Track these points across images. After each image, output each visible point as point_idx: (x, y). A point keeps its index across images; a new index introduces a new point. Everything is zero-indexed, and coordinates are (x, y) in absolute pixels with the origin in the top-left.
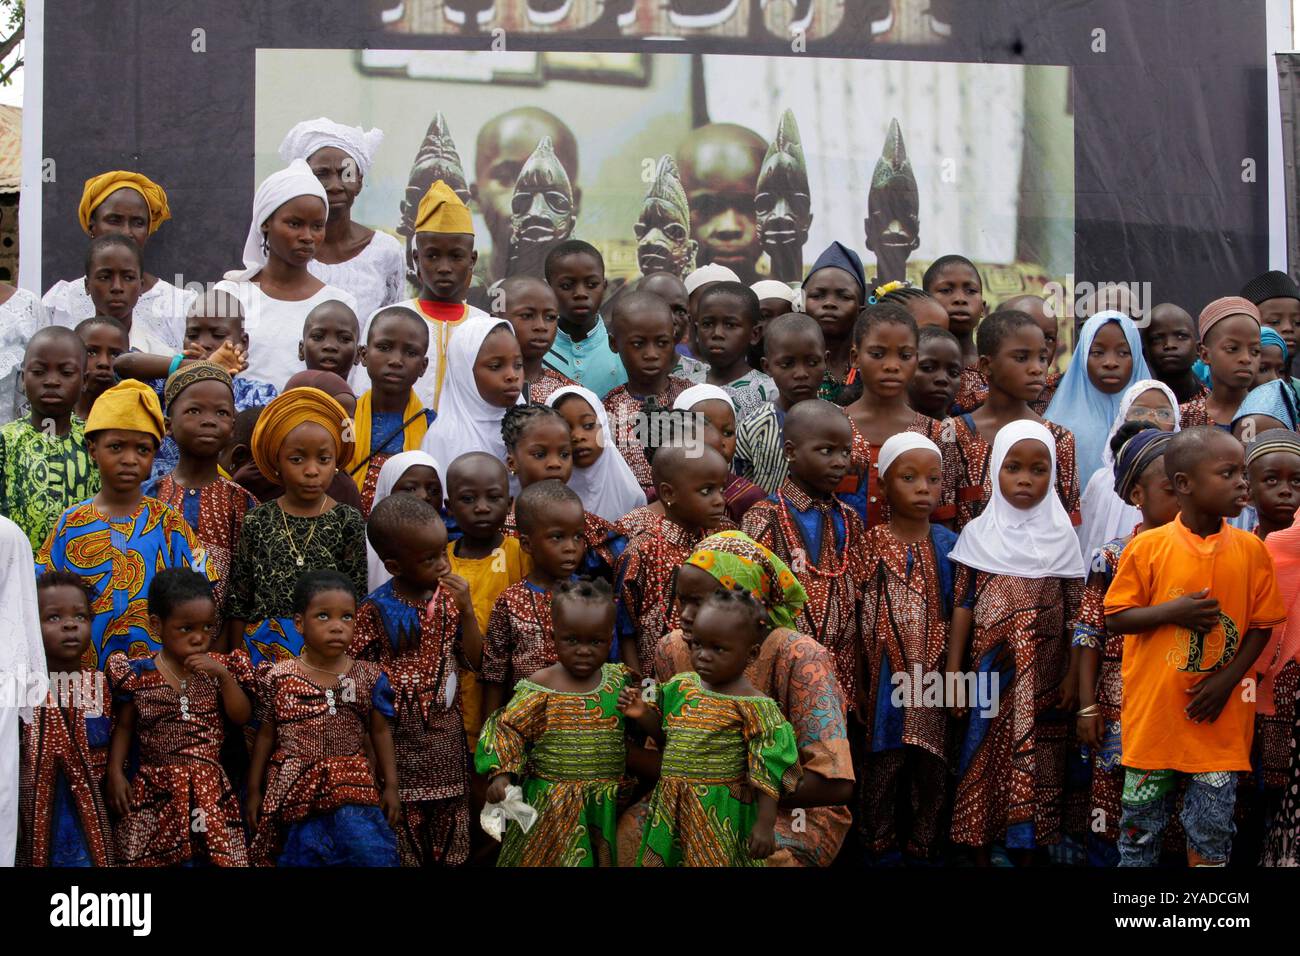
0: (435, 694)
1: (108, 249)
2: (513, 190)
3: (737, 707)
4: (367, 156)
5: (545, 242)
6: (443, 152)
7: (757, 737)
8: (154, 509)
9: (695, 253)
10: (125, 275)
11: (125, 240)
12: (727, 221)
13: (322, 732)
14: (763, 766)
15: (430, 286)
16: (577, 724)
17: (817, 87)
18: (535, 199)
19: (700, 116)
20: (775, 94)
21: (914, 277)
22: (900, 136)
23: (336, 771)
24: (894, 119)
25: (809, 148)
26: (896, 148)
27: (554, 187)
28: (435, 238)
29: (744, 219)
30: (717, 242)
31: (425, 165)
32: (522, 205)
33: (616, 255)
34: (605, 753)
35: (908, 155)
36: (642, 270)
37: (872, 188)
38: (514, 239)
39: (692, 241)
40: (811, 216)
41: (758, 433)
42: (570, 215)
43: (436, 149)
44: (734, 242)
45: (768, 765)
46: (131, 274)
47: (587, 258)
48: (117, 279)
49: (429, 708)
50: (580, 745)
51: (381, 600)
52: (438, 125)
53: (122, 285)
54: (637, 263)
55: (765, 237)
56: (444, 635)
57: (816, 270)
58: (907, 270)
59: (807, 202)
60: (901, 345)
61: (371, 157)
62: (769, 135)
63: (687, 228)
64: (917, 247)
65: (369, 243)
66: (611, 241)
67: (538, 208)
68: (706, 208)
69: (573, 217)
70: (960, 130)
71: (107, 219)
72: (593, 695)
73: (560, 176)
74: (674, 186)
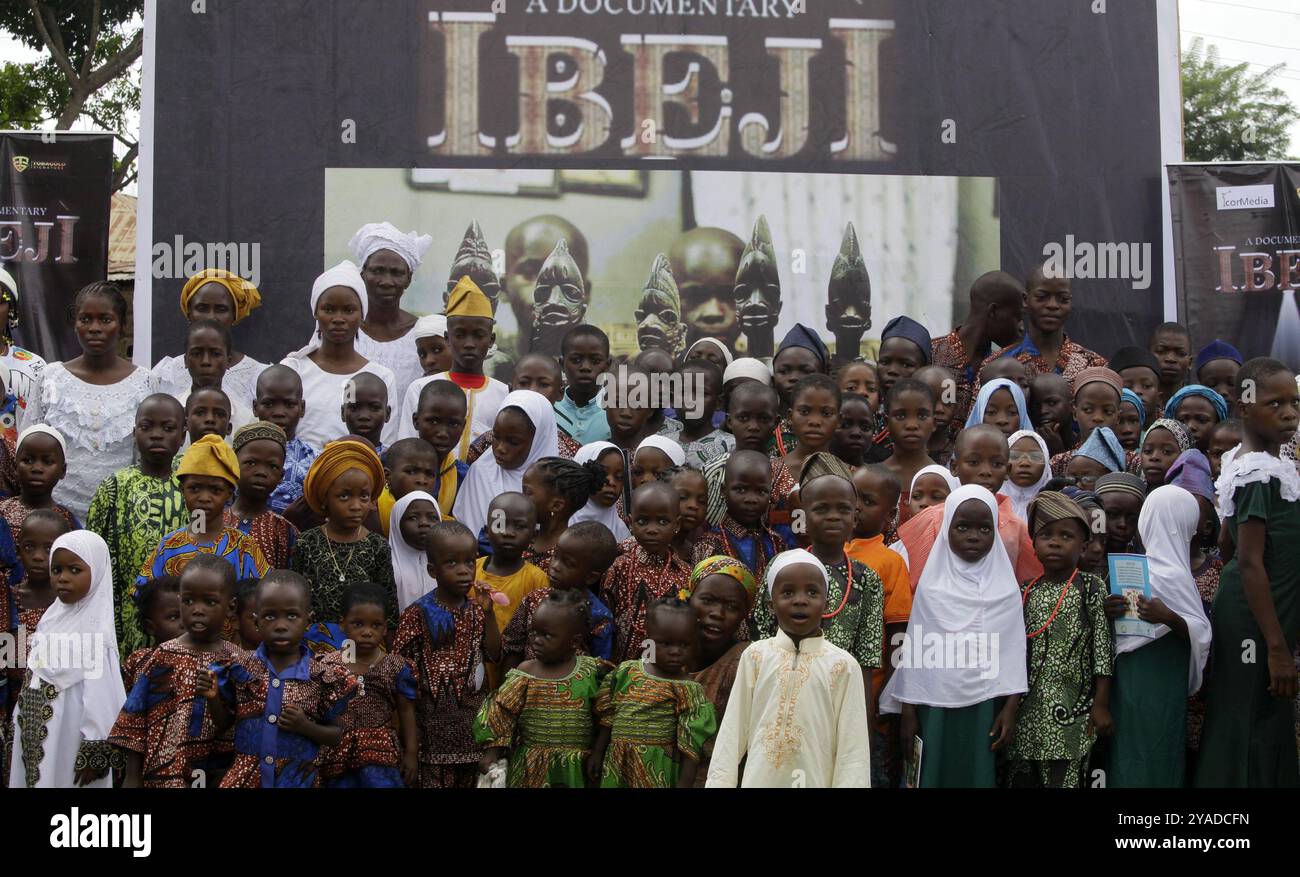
0: (467, 679)
1: (200, 331)
2: (535, 283)
3: (672, 688)
4: (418, 258)
5: (561, 326)
6: (478, 252)
7: (685, 712)
8: (232, 537)
9: (685, 334)
10: (214, 352)
11: (215, 324)
12: (711, 308)
13: (353, 708)
14: (688, 735)
15: (458, 360)
16: (549, 703)
17: (786, 196)
18: (553, 290)
19: (688, 222)
20: (751, 202)
21: (867, 353)
22: (855, 237)
23: (363, 739)
24: (850, 223)
25: (778, 247)
26: (851, 246)
27: (568, 281)
28: (463, 320)
29: (725, 306)
30: (702, 325)
31: (464, 262)
32: (542, 295)
33: (619, 336)
34: (571, 727)
35: (861, 252)
36: (642, 348)
37: (831, 280)
38: (536, 323)
39: (682, 325)
40: (781, 303)
41: (713, 474)
42: (582, 303)
43: (472, 249)
44: (717, 325)
45: (693, 734)
46: (217, 351)
47: (594, 340)
48: (206, 356)
49: (462, 690)
50: (551, 720)
51: (425, 605)
52: (474, 230)
53: (210, 360)
54: (637, 343)
55: (742, 321)
56: (473, 634)
57: (784, 346)
58: (861, 347)
59: (777, 292)
60: (823, 405)
61: (421, 257)
62: (745, 237)
63: (678, 314)
64: (869, 328)
65: (413, 326)
66: (615, 325)
67: (556, 297)
68: (694, 297)
69: (585, 305)
70: (905, 231)
71: (197, 307)
72: (565, 681)
73: (573, 271)
74: (667, 278)
